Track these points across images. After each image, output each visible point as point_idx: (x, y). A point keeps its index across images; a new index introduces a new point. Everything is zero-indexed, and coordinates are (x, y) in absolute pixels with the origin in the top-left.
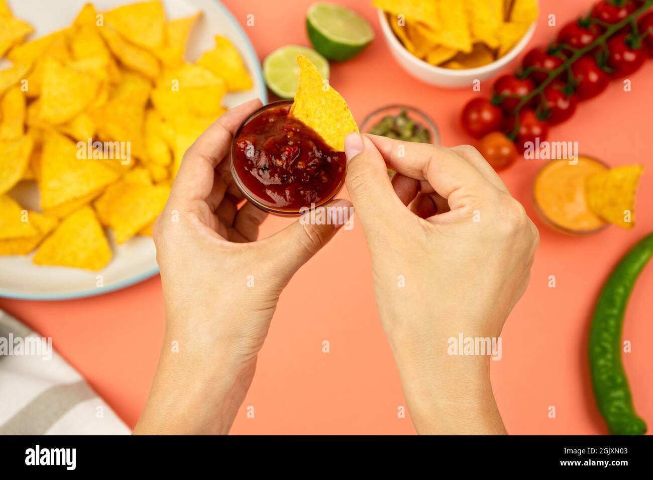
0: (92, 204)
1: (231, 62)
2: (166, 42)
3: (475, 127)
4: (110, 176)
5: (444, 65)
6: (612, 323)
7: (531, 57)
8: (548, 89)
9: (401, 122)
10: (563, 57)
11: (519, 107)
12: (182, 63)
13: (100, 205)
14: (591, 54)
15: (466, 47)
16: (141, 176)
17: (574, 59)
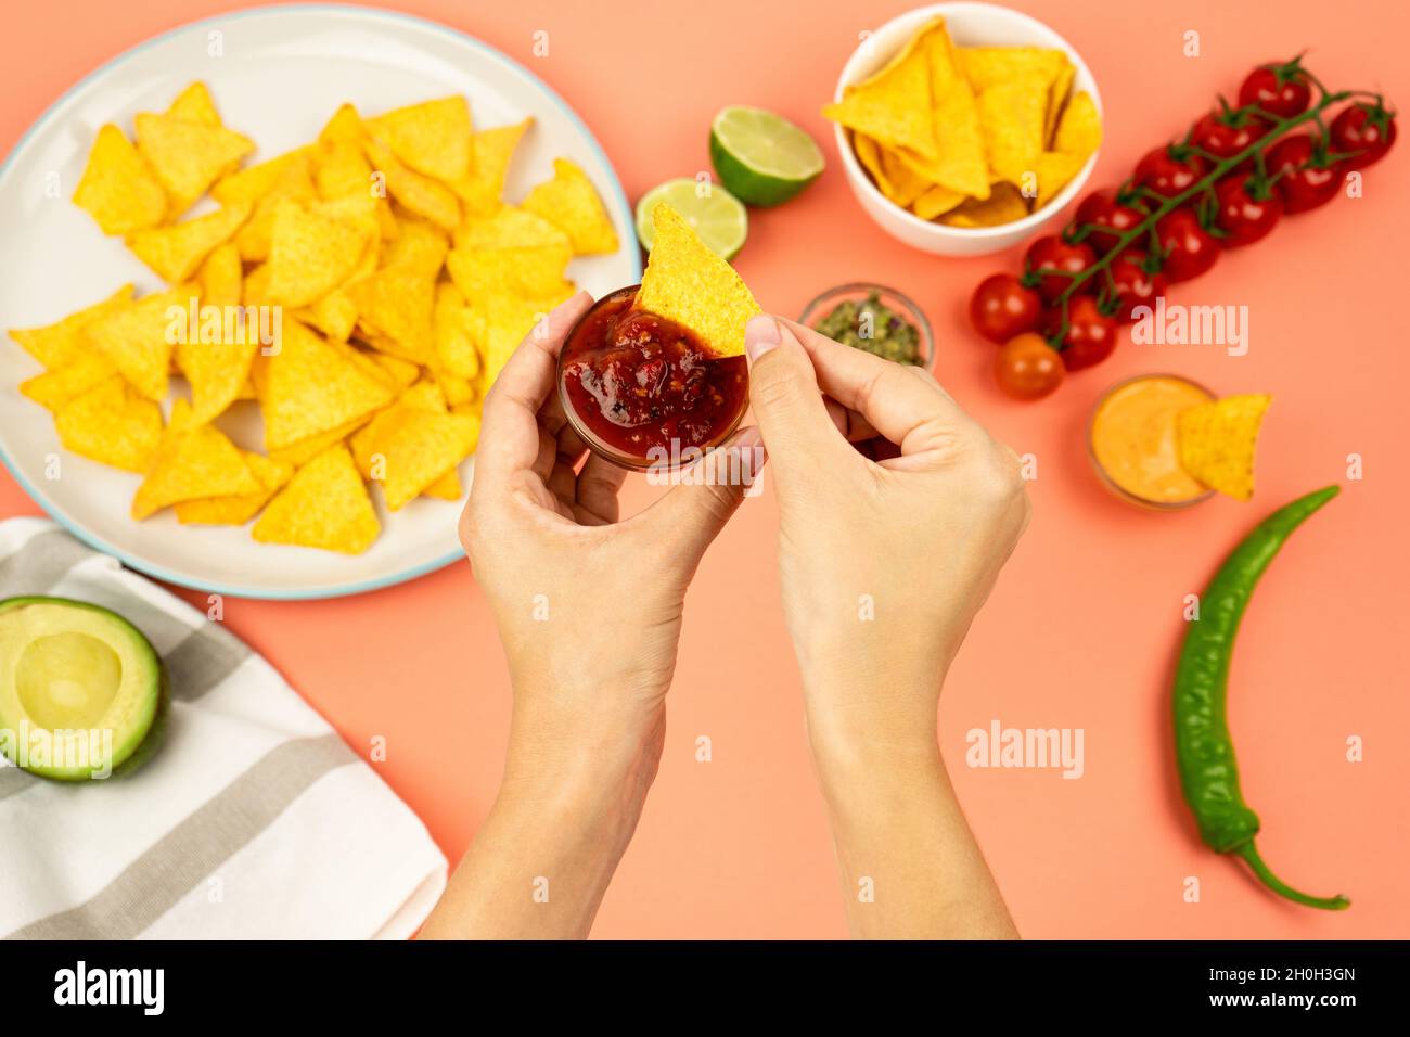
0: (347, 442)
1: (581, 205)
2: (472, 170)
3: (995, 324)
4: (380, 396)
5: (941, 219)
6: (1213, 656)
7: (1091, 207)
8: (1117, 264)
9: (868, 314)
10: (1144, 210)
11: (1068, 292)
12: (499, 206)
13: (357, 444)
14: (1189, 206)
15: (982, 192)
16: (429, 396)
17: (1161, 212)
